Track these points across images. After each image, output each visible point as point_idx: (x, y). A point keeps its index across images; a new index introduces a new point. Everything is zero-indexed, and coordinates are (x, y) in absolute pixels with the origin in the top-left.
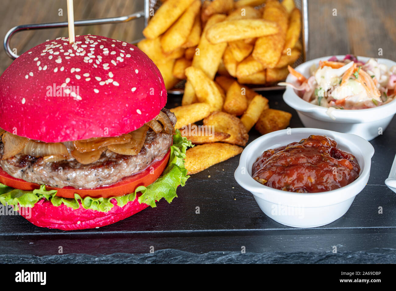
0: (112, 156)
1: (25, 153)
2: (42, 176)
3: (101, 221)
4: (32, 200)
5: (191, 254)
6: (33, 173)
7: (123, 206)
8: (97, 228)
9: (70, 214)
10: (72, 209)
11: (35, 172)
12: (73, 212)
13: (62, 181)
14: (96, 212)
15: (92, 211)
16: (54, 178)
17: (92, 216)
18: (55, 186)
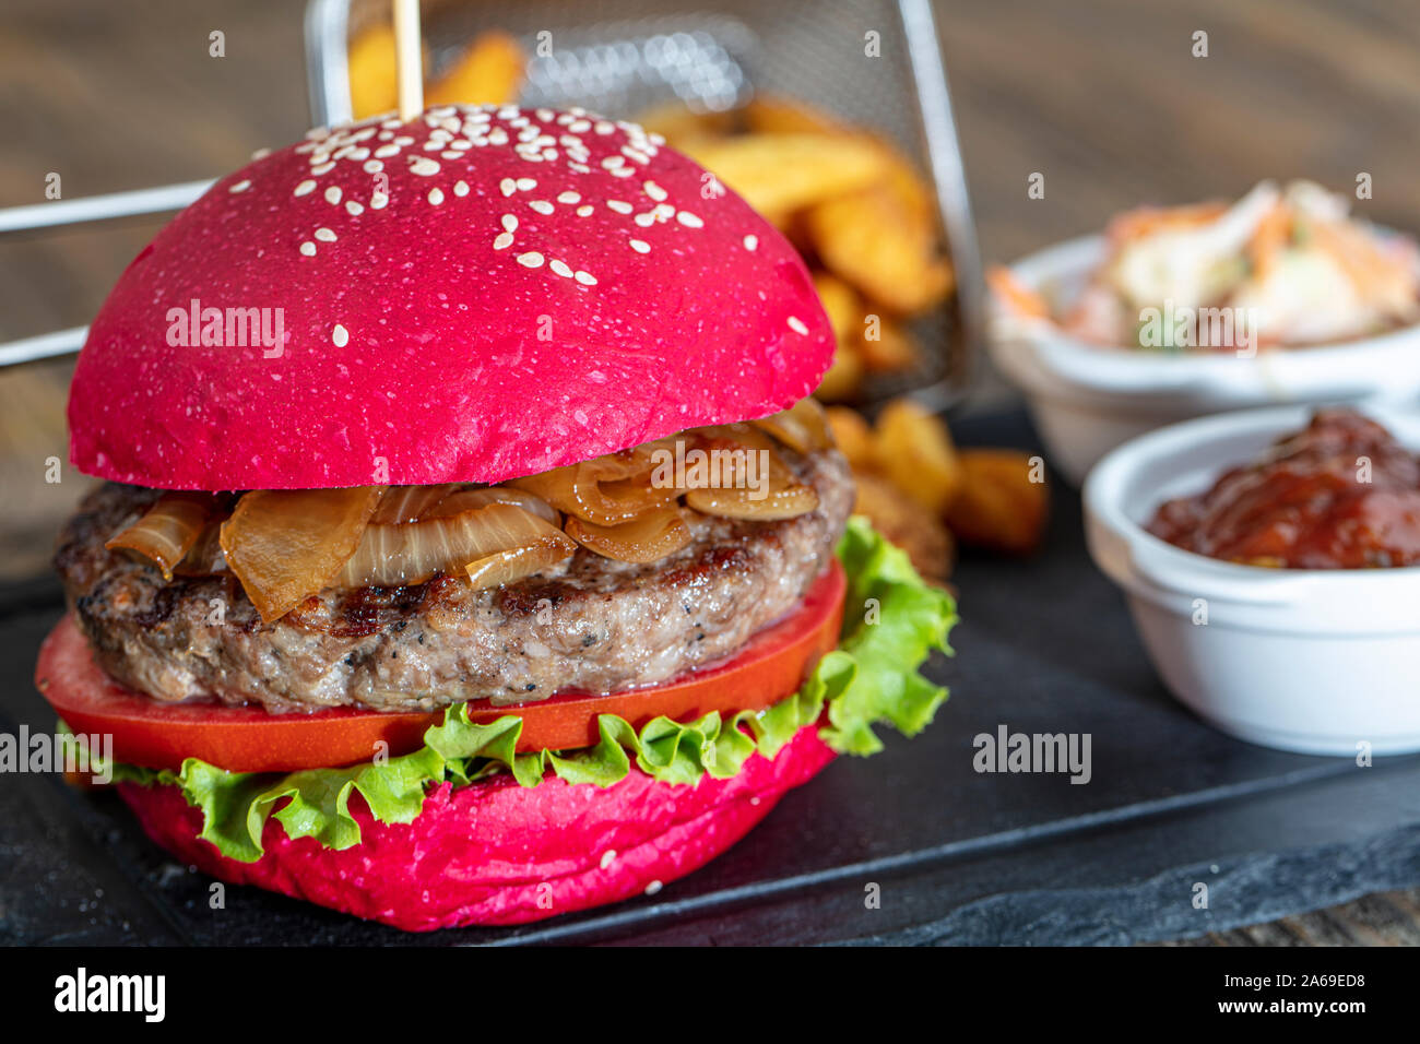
0: (713, 534)
1: (353, 581)
2: (469, 652)
4: (399, 794)
5: (1097, 892)
6: (423, 648)
7: (776, 751)
8: (655, 886)
9: (583, 817)
10: (589, 794)
11: (433, 638)
12: (593, 804)
13: (557, 657)
14: (681, 792)
15: (665, 791)
16: (525, 645)
17: (665, 812)
18: (521, 692)
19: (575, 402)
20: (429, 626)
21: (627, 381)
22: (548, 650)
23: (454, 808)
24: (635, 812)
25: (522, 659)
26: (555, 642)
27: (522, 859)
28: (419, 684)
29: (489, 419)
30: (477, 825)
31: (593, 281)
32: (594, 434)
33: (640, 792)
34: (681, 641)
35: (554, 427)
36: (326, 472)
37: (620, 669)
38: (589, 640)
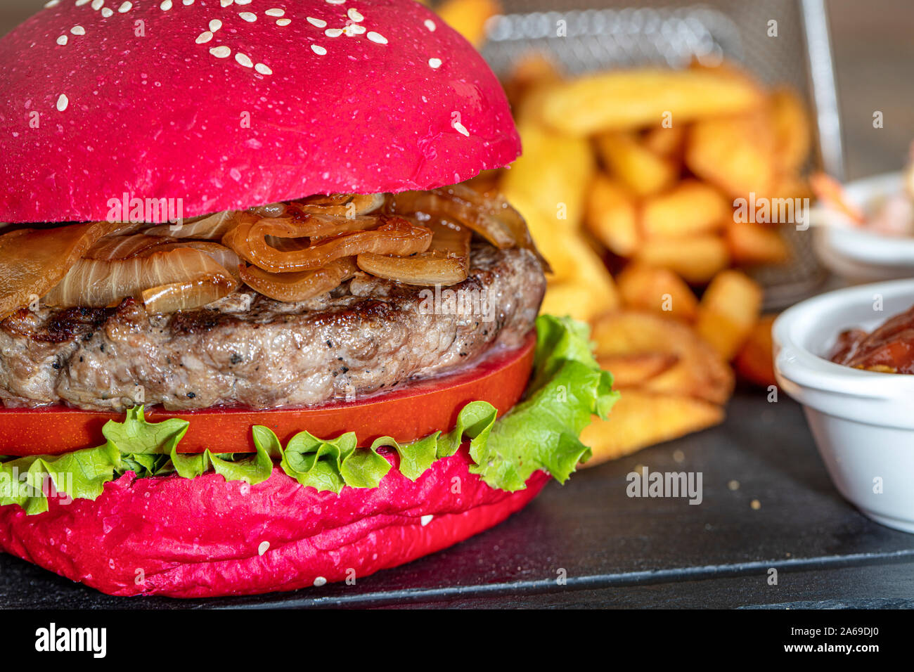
1: (66, 301)
2: (139, 361)
3: (336, 547)
4: (91, 476)
6: (103, 355)
7: (419, 475)
8: (320, 581)
9: (238, 509)
10: (244, 490)
11: (111, 347)
12: (248, 499)
13: (211, 372)
14: (326, 497)
15: (311, 495)
16: (183, 359)
17: (312, 514)
18: (182, 398)
19: (232, 164)
20: (108, 338)
21: (279, 149)
22: (201, 364)
23: (133, 492)
24: (284, 510)
25: (181, 370)
26: (206, 357)
27: (190, 540)
28: (100, 384)
29: (161, 171)
30: (150, 507)
31: (269, 72)
32: (244, 188)
33: (288, 495)
34: (325, 371)
35: (212, 181)
37: (269, 387)
38: (236, 359)
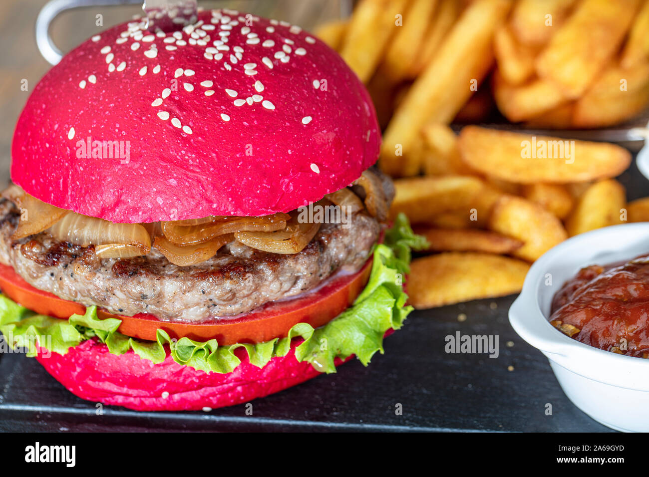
0: (244, 254)
3: (214, 394)
6: (72, 279)
7: (265, 364)
9: (148, 374)
10: (152, 365)
12: (153, 369)
14: (200, 374)
15: (192, 372)
17: (192, 382)
18: (117, 311)
21: (187, 187)
23: (91, 353)
24: (176, 378)
25: (114, 296)
27: (121, 385)
29: (118, 191)
30: (99, 364)
31: (191, 132)
32: (164, 210)
33: (178, 369)
34: (202, 305)
35: (146, 203)
36: (52, 197)
37: (168, 311)
38: (144, 296)
